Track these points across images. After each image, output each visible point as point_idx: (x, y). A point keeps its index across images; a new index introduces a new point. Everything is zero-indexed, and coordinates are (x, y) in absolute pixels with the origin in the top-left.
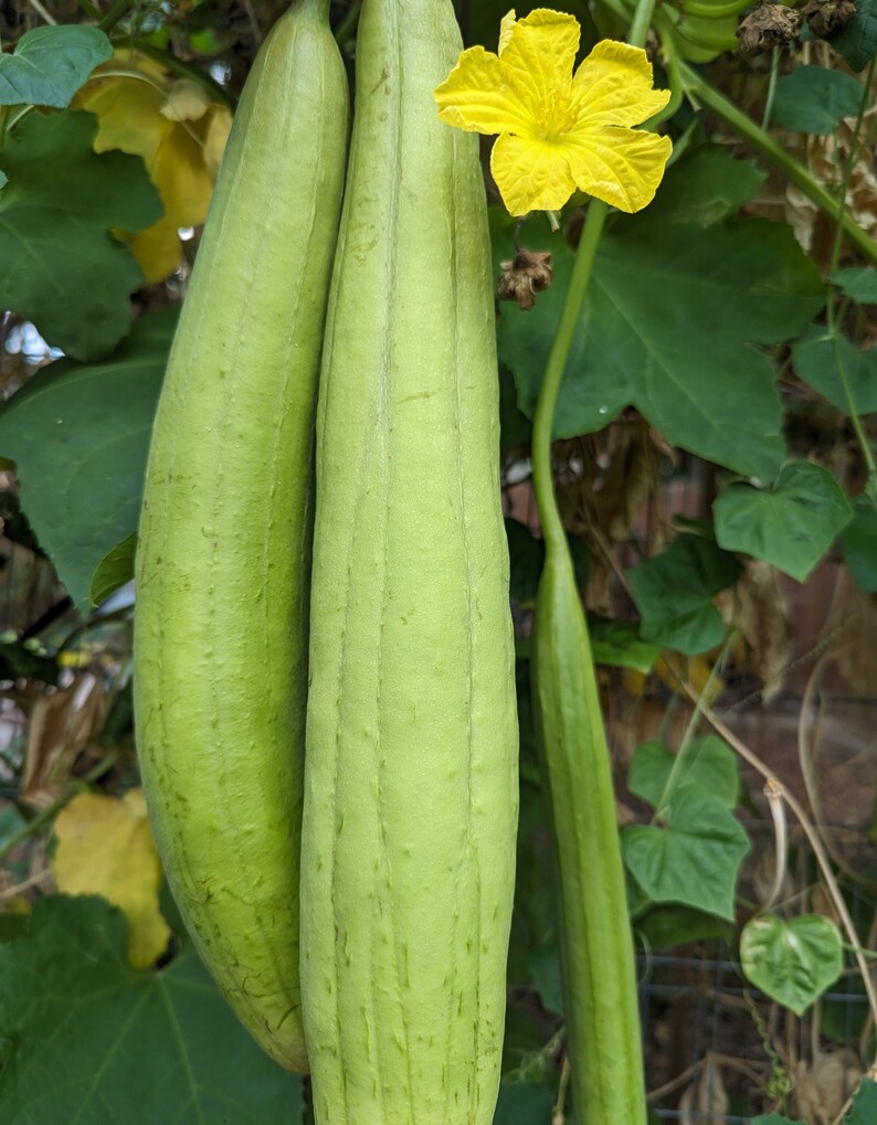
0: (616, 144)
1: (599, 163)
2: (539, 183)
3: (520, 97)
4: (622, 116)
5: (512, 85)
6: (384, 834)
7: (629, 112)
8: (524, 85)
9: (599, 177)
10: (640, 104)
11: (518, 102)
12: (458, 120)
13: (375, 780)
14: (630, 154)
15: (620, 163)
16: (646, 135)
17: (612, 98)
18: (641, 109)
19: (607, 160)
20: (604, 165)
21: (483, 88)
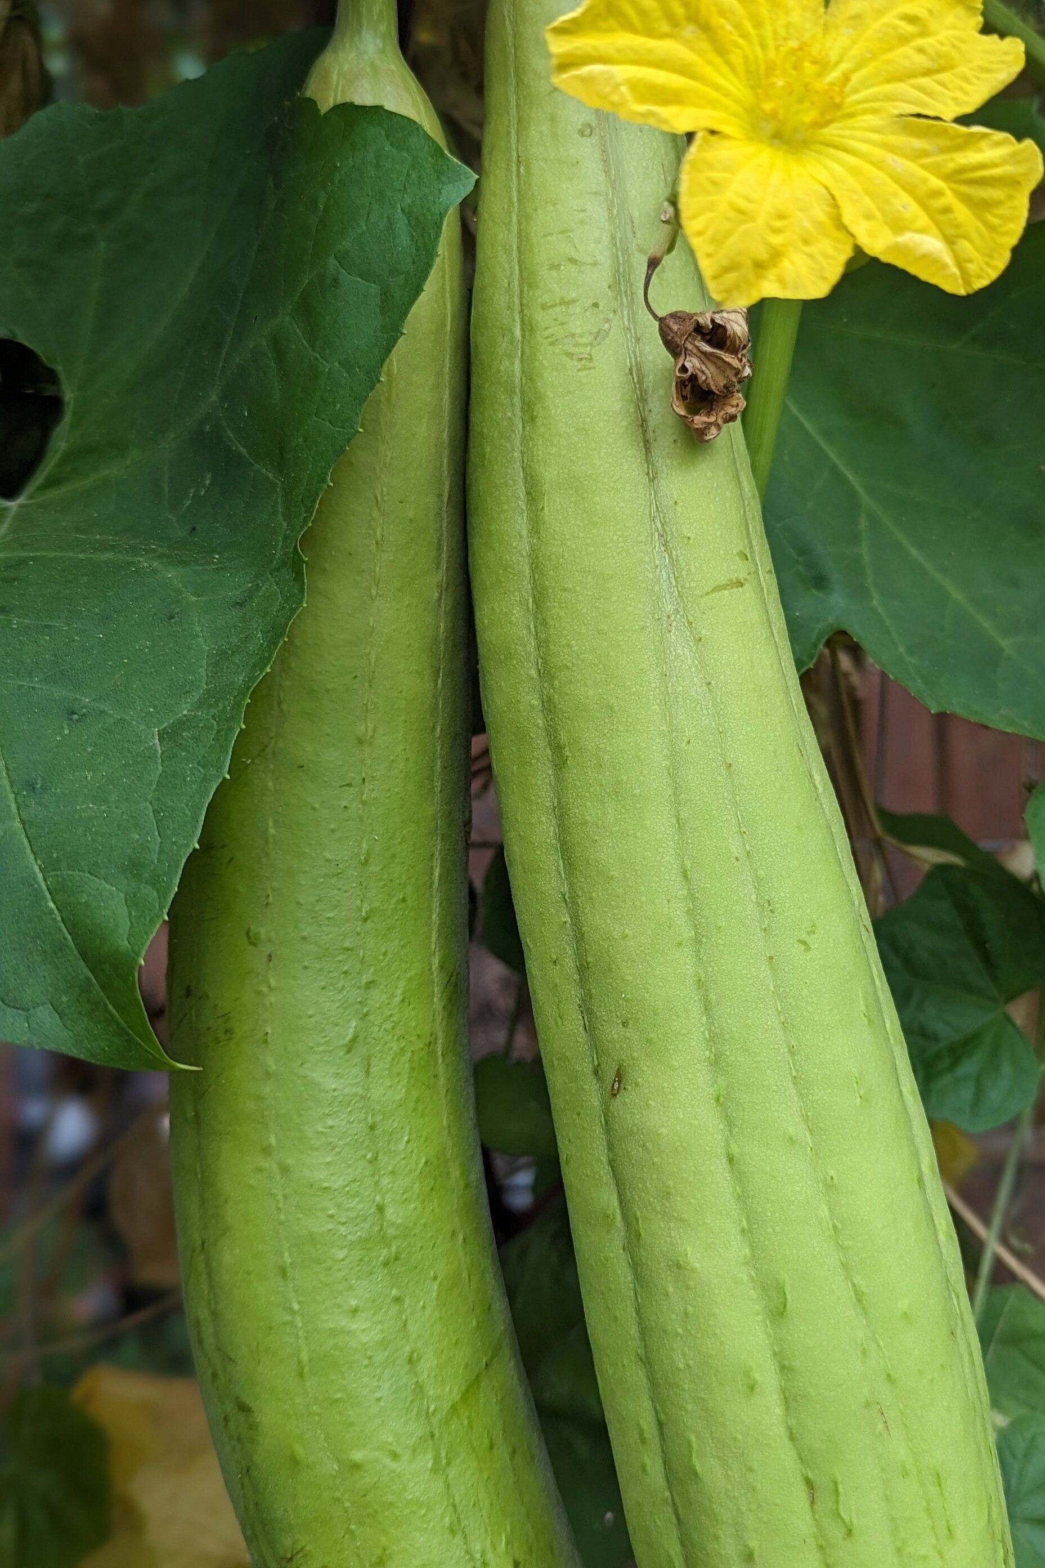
0: (925, 154)
1: (895, 195)
2: (776, 240)
3: (721, 50)
4: (930, 94)
5: (706, 28)
6: (859, 1296)
7: (943, 85)
8: (729, 27)
9: (898, 226)
10: (963, 69)
11: (718, 60)
12: (615, 98)
13: (824, 1212)
14: (957, 176)
15: (937, 194)
16: (985, 136)
17: (906, 56)
18: (966, 80)
19: (910, 189)
20: (906, 198)
21: (650, 32)
